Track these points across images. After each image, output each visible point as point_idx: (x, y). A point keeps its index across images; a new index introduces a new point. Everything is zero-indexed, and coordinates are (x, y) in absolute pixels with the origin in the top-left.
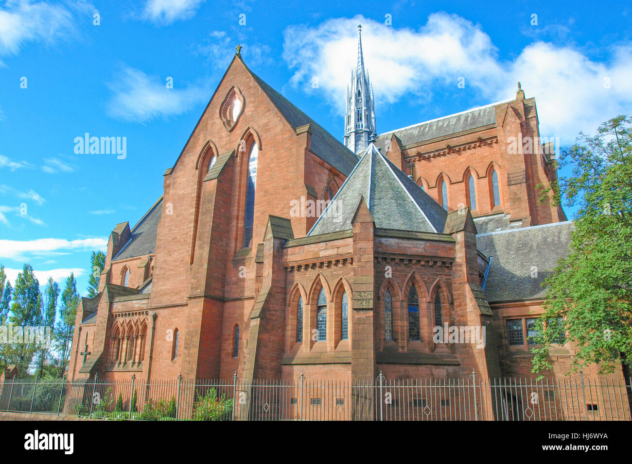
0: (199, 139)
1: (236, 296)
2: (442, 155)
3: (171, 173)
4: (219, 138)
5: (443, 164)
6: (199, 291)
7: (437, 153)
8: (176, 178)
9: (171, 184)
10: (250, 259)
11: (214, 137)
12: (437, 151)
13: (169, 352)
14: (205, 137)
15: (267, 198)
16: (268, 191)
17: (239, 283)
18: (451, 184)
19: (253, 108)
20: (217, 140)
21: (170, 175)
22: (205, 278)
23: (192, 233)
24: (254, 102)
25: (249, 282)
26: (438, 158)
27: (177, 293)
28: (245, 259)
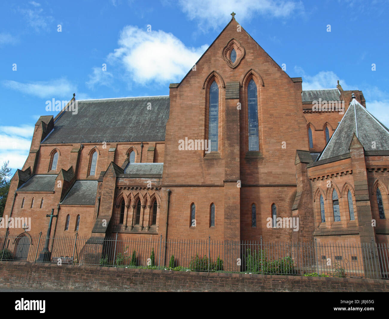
0: (204, 68)
1: (251, 183)
2: (310, 112)
3: (177, 87)
4: (223, 71)
5: (310, 118)
6: (234, 177)
7: (307, 111)
8: (182, 91)
9: (178, 96)
10: (261, 159)
11: (218, 69)
12: (307, 109)
13: (187, 220)
14: (209, 68)
15: (273, 119)
16: (273, 115)
17: (253, 175)
18: (316, 130)
19: (253, 57)
20: (221, 72)
21: (176, 89)
22: (239, 168)
23: (203, 134)
24: (253, 53)
25: (262, 174)
26: (307, 114)
27: (191, 177)
28: (257, 158)
